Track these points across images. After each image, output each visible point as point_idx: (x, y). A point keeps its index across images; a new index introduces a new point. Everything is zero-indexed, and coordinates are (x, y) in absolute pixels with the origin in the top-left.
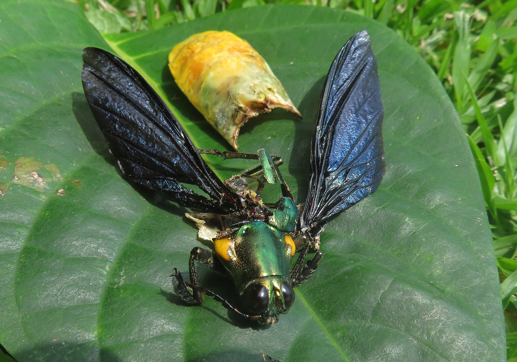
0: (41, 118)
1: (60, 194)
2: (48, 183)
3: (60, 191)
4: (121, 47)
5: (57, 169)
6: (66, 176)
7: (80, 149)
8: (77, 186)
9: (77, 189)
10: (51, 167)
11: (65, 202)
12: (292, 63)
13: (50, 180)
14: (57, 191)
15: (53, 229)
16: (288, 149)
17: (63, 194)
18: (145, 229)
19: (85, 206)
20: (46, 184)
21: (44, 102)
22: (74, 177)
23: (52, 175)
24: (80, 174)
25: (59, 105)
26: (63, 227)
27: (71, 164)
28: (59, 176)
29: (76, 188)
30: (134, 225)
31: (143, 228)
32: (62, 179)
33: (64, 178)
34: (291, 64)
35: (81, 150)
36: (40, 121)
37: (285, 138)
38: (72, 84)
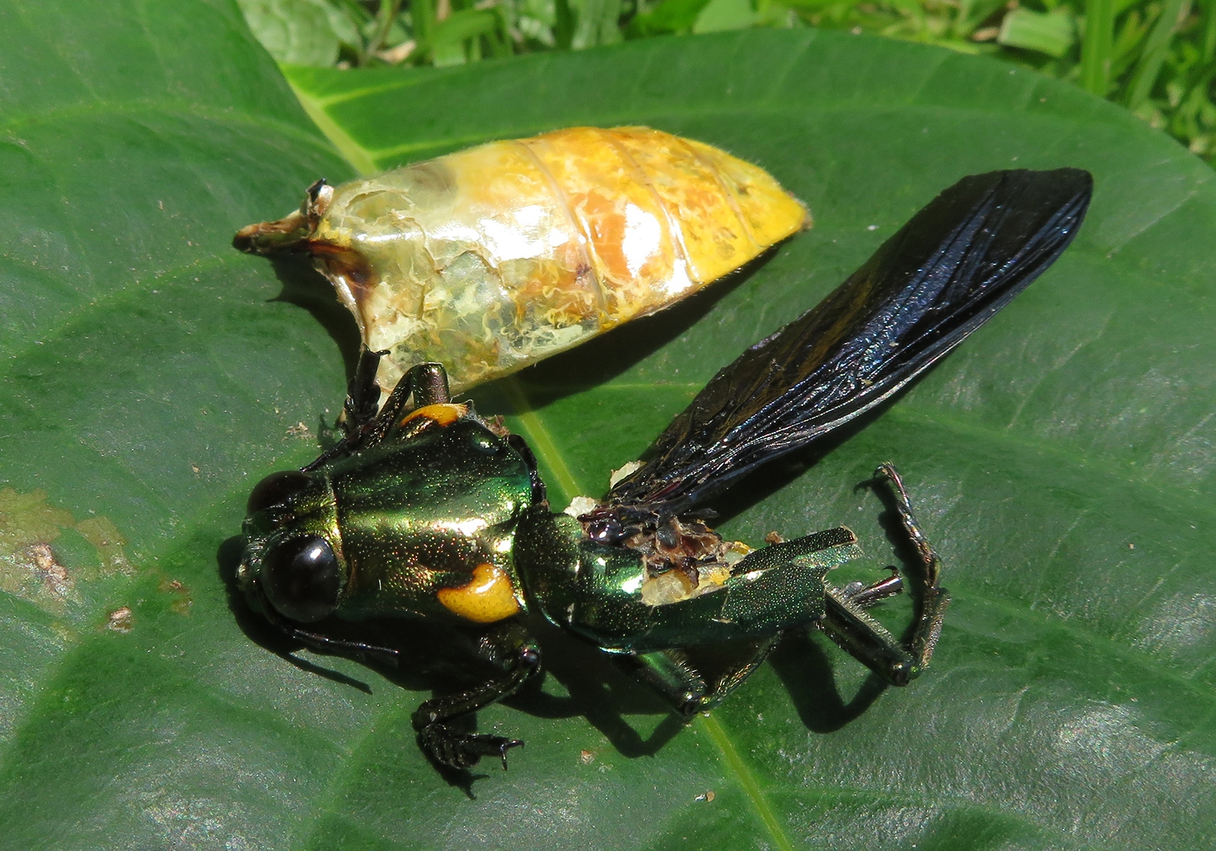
0: (80, 357)
1: (119, 625)
2: (82, 587)
3: (117, 616)
4: (338, 112)
5: (118, 535)
6: (140, 560)
7: (196, 470)
8: (176, 602)
9: (175, 613)
10: (99, 528)
11: (131, 660)
12: (872, 228)
13: (88, 574)
14: (109, 614)
15: (84, 755)
16: (860, 508)
17: (127, 626)
18: (386, 770)
19: (196, 679)
20: (76, 587)
21: (97, 299)
22: (169, 568)
23: (99, 556)
24: (189, 557)
25: (142, 314)
26: (118, 754)
27: (162, 520)
28: (118, 561)
29: (173, 608)
30: (349, 751)
31: (380, 766)
32: (128, 574)
33: (135, 568)
34: (871, 231)
35: (199, 473)
36: (79, 365)
37: (852, 473)
38: (189, 243)
